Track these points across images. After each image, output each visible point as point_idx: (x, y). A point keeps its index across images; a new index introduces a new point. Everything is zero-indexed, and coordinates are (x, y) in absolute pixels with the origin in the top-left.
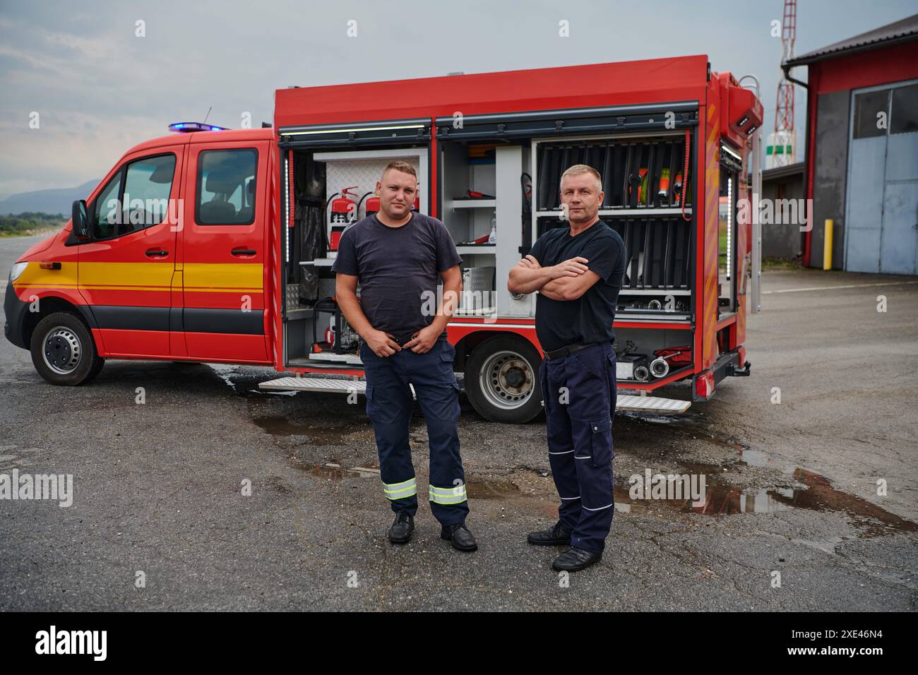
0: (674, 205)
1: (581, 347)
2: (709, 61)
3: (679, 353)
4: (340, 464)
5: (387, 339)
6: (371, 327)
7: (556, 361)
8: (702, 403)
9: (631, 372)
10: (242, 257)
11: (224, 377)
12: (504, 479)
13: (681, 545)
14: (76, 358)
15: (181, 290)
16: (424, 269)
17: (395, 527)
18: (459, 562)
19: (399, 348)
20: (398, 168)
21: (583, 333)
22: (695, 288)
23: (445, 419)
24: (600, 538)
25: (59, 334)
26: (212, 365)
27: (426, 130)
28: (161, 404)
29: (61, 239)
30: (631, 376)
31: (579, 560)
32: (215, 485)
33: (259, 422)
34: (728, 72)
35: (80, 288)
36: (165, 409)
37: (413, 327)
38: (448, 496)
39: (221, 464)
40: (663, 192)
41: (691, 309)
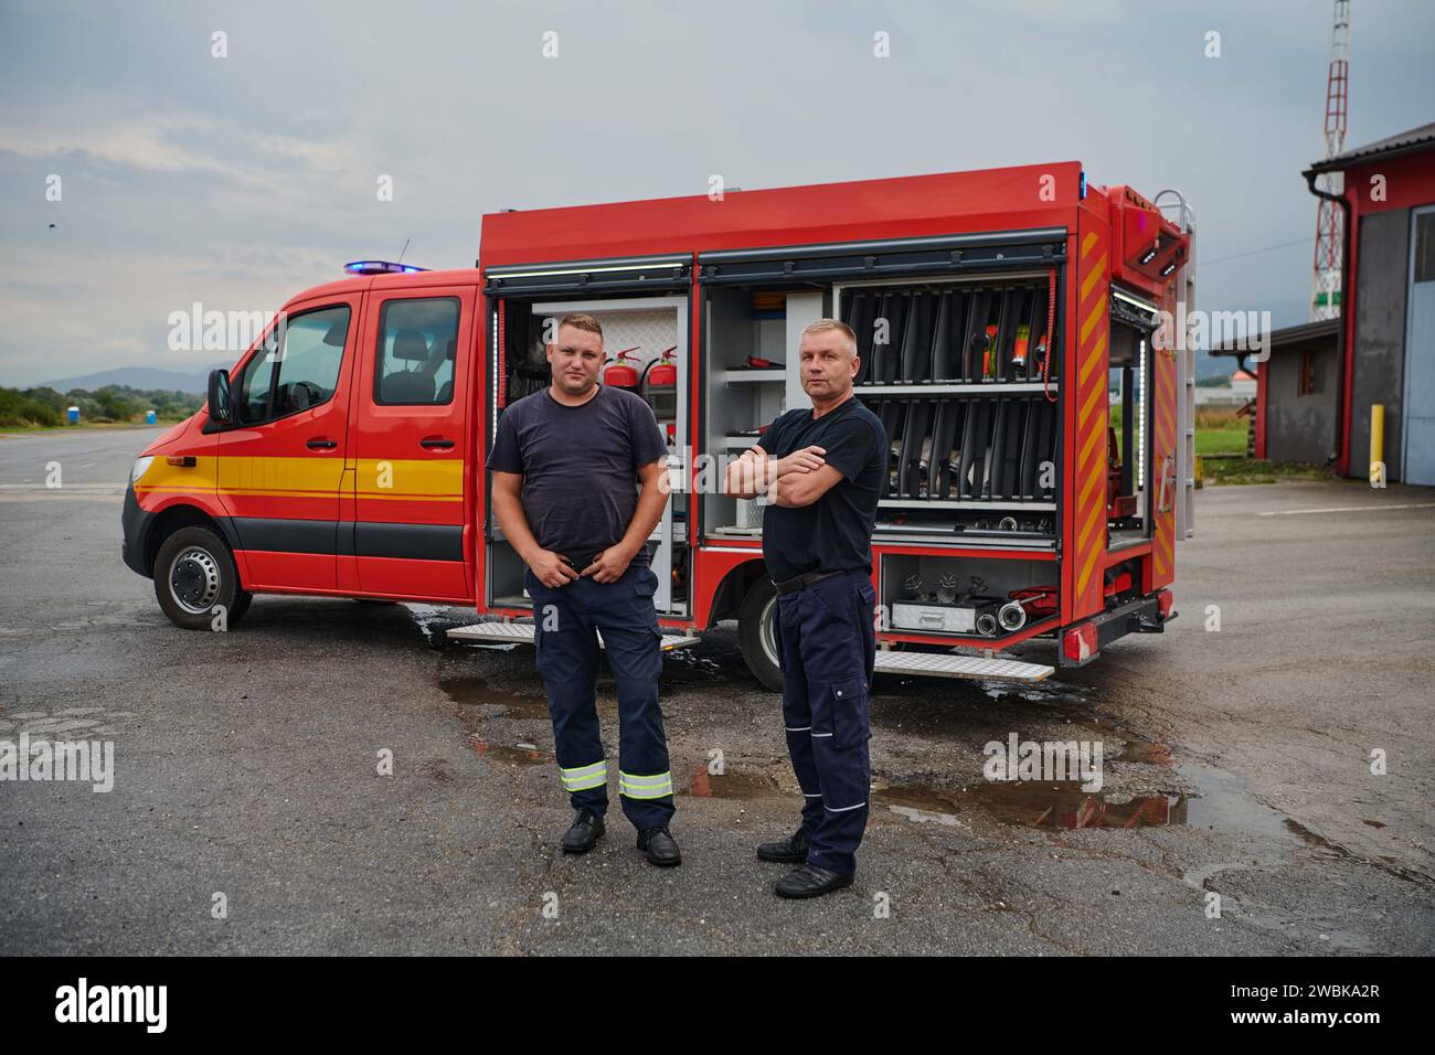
0: (1034, 379)
1: (820, 577)
2: (1084, 170)
3: (1044, 595)
4: (537, 745)
5: (558, 562)
6: (536, 545)
7: (789, 597)
8: (1073, 669)
9: (973, 623)
10: (437, 451)
11: (421, 623)
12: (762, 772)
13: (978, 868)
14: (213, 591)
15: (353, 496)
16: (611, 464)
17: (573, 830)
18: (647, 880)
19: (577, 576)
20: (573, 324)
21: (821, 555)
22: (1063, 500)
23: (639, 676)
24: (846, 851)
25: (191, 558)
26: (412, 606)
27: (685, 271)
28: (319, 658)
29: (198, 424)
30: (972, 627)
31: (813, 883)
32: (350, 767)
33: (446, 685)
34: (1122, 185)
35: (219, 492)
36: (321, 664)
37: (591, 547)
38: (642, 788)
39: (371, 740)
40: (1019, 359)
41: (1057, 531)
